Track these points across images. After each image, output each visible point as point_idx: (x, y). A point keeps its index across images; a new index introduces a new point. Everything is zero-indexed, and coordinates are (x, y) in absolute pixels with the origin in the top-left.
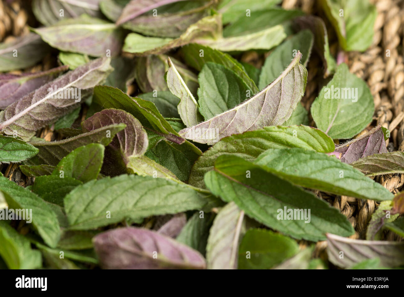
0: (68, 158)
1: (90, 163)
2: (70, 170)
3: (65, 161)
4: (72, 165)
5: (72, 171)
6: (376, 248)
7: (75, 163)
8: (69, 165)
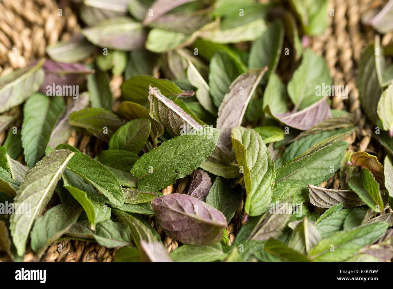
0: (124, 127)
1: (140, 131)
2: (125, 134)
3: (122, 129)
4: (127, 132)
5: (126, 135)
6: (341, 194)
7: (129, 130)
8: (125, 132)
